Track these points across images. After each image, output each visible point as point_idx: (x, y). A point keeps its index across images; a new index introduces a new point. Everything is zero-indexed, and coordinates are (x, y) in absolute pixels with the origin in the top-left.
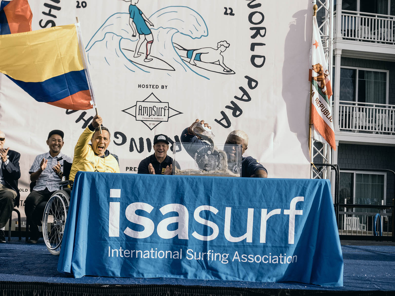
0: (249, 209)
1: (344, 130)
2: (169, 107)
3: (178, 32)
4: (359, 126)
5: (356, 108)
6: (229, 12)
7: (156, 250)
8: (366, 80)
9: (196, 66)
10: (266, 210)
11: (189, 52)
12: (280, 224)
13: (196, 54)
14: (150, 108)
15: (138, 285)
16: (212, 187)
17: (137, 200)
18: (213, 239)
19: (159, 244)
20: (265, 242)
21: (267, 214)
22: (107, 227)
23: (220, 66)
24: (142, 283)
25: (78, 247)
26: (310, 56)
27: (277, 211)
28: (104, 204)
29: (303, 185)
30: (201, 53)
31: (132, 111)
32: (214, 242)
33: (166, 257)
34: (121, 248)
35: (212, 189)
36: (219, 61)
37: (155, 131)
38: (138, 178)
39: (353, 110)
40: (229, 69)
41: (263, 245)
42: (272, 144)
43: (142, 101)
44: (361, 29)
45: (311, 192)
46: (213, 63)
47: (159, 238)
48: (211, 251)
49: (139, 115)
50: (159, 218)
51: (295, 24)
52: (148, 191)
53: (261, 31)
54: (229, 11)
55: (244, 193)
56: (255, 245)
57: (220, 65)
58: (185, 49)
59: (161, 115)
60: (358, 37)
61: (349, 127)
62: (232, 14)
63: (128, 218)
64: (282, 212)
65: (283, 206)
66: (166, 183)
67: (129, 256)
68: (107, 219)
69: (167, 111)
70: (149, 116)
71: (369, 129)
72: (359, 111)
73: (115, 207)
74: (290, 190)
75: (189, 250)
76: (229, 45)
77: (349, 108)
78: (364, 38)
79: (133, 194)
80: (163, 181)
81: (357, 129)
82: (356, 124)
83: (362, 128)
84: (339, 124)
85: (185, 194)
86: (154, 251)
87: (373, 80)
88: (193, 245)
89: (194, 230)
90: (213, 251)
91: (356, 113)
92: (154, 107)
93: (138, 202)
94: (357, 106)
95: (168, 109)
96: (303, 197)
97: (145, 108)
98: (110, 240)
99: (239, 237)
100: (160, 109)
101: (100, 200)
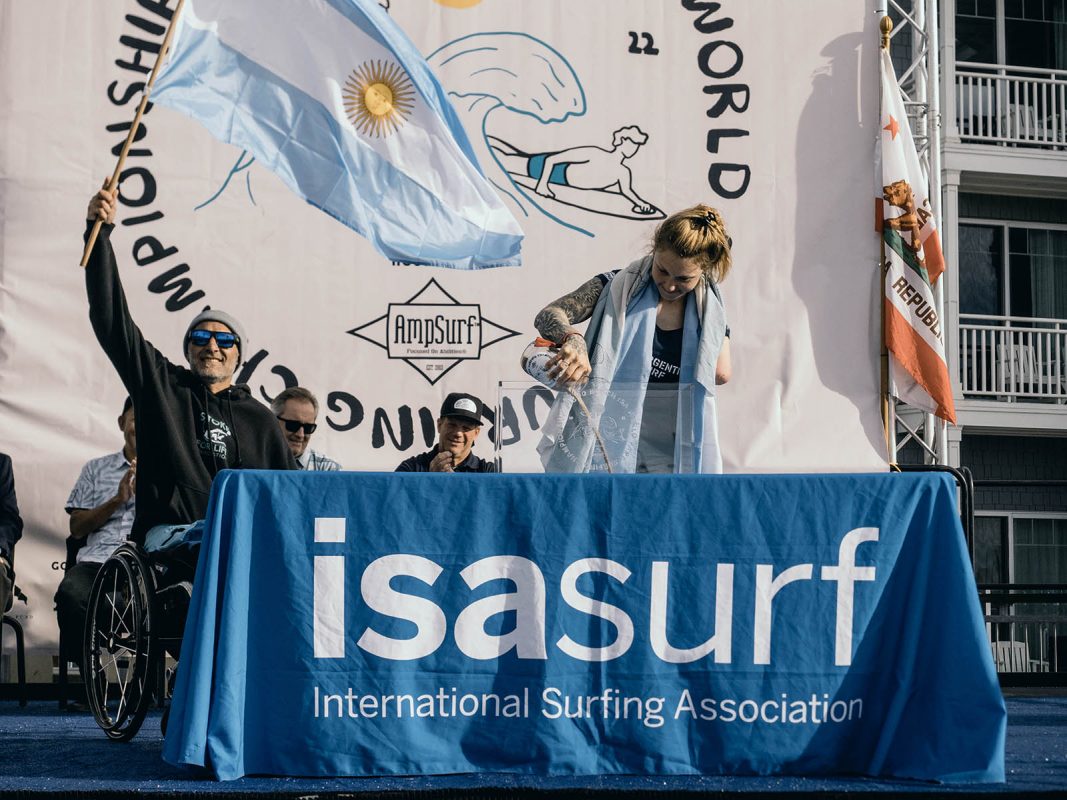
0: (719, 565)
1: (975, 397)
2: (481, 319)
3: (501, 104)
4: (1018, 385)
5: (1007, 333)
6: (643, 45)
7: (454, 693)
8: (1032, 255)
9: (553, 198)
10: (771, 567)
11: (534, 162)
12: (811, 608)
13: (555, 165)
14: (427, 321)
15: (403, 791)
16: (610, 503)
17: (394, 548)
18: (619, 655)
19: (464, 675)
20: (768, 663)
21: (773, 580)
22: (306, 627)
23: (622, 197)
24: (414, 785)
25: (225, 689)
26: (877, 162)
27: (802, 572)
28: (298, 561)
29: (875, 494)
30: (568, 164)
31: (377, 332)
32: (620, 665)
33: (484, 714)
34: (350, 690)
35: (610, 509)
36: (618, 182)
37: (444, 386)
38: (395, 484)
39: (998, 341)
40: (648, 206)
41: (762, 670)
42: (777, 411)
43: (404, 302)
44: (1013, 114)
45: (899, 514)
46: (602, 190)
47: (461, 656)
48: (614, 691)
49: (397, 342)
50: (461, 599)
51: (830, 73)
52: (425, 522)
53: (734, 95)
54: (642, 43)
55: (702, 519)
56: (740, 670)
57: (621, 193)
58: (520, 154)
59: (460, 342)
60: (1004, 135)
61: (989, 388)
62: (651, 50)
63: (370, 603)
64: (817, 573)
65: (820, 556)
66: (476, 496)
67: (376, 713)
68: (309, 609)
69: (475, 330)
70: (424, 343)
71: (1045, 391)
72: (1016, 342)
73: (330, 572)
74: (838, 507)
75: (549, 690)
76: (645, 137)
77: (988, 333)
78: (1022, 137)
79: (382, 530)
80: (468, 490)
81: (1013, 392)
82: (1008, 379)
83: (1026, 390)
84: (962, 381)
85: (535, 525)
86: (447, 697)
87: (1050, 255)
88: (560, 674)
89: (563, 630)
90: (617, 691)
91: (1008, 349)
92: (440, 319)
93: (398, 552)
94: (1008, 327)
95: (480, 325)
96: (875, 530)
97: (412, 323)
98: (317, 669)
99: (693, 647)
100: (457, 323)
101: (286, 551)
